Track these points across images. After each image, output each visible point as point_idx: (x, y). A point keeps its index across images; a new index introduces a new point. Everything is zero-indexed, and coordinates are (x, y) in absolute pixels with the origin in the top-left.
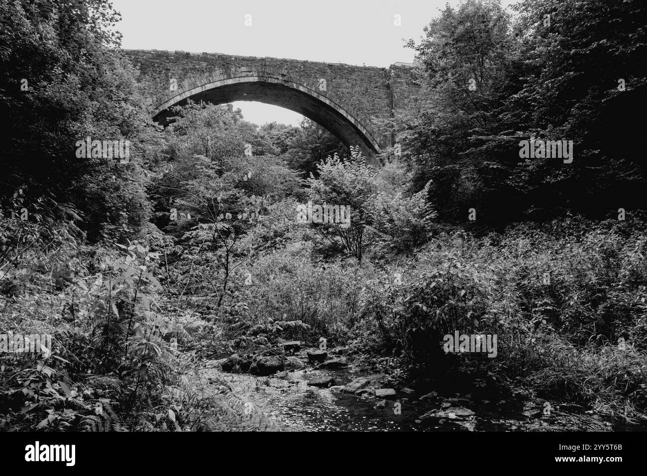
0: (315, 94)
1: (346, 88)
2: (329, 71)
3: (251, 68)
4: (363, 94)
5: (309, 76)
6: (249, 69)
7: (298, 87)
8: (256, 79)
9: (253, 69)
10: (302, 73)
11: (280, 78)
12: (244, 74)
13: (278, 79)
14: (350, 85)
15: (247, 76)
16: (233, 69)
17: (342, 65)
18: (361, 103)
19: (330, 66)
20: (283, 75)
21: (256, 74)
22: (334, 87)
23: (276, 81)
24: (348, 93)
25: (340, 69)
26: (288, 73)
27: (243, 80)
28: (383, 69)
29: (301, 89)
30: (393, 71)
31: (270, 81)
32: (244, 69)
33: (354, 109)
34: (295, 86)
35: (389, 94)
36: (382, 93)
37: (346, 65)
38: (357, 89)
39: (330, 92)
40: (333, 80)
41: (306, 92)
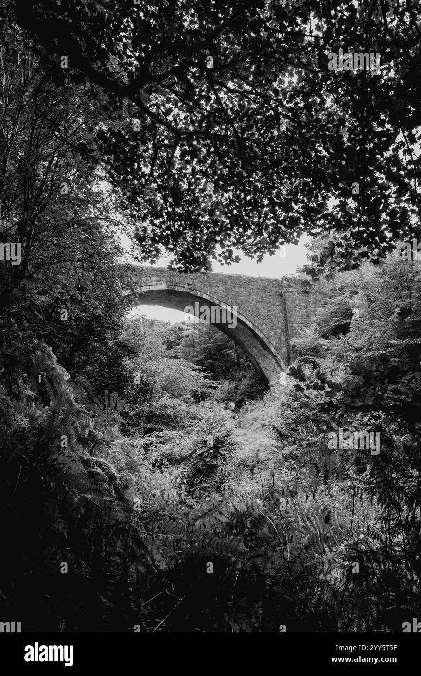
0: (217, 301)
1: (245, 296)
2: (229, 281)
3: (160, 278)
4: (260, 302)
5: (212, 285)
6: (159, 279)
7: (202, 295)
8: (164, 288)
9: (162, 279)
10: (205, 283)
11: (186, 287)
12: (154, 283)
13: (184, 287)
14: (247, 294)
15: (157, 285)
16: (144, 279)
17: (240, 276)
18: (257, 309)
19: (230, 277)
20: (189, 284)
21: (165, 283)
22: (233, 296)
23: (182, 290)
24: (246, 300)
25: (238, 279)
26: (193, 282)
27: (153, 288)
28: (276, 280)
29: (205, 296)
30: (285, 282)
31: (177, 289)
32: (153, 278)
33: (252, 315)
34: (199, 294)
35: (282, 302)
36: (276, 300)
37: (244, 276)
38: (254, 297)
39: (231, 300)
40: (233, 289)
41: (209, 299)
